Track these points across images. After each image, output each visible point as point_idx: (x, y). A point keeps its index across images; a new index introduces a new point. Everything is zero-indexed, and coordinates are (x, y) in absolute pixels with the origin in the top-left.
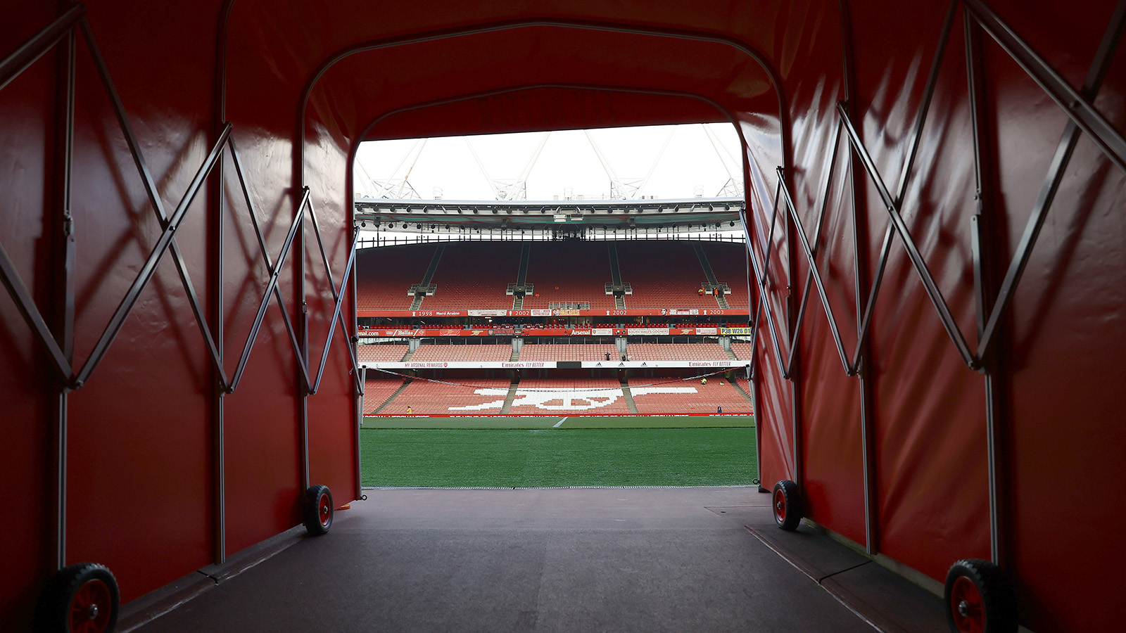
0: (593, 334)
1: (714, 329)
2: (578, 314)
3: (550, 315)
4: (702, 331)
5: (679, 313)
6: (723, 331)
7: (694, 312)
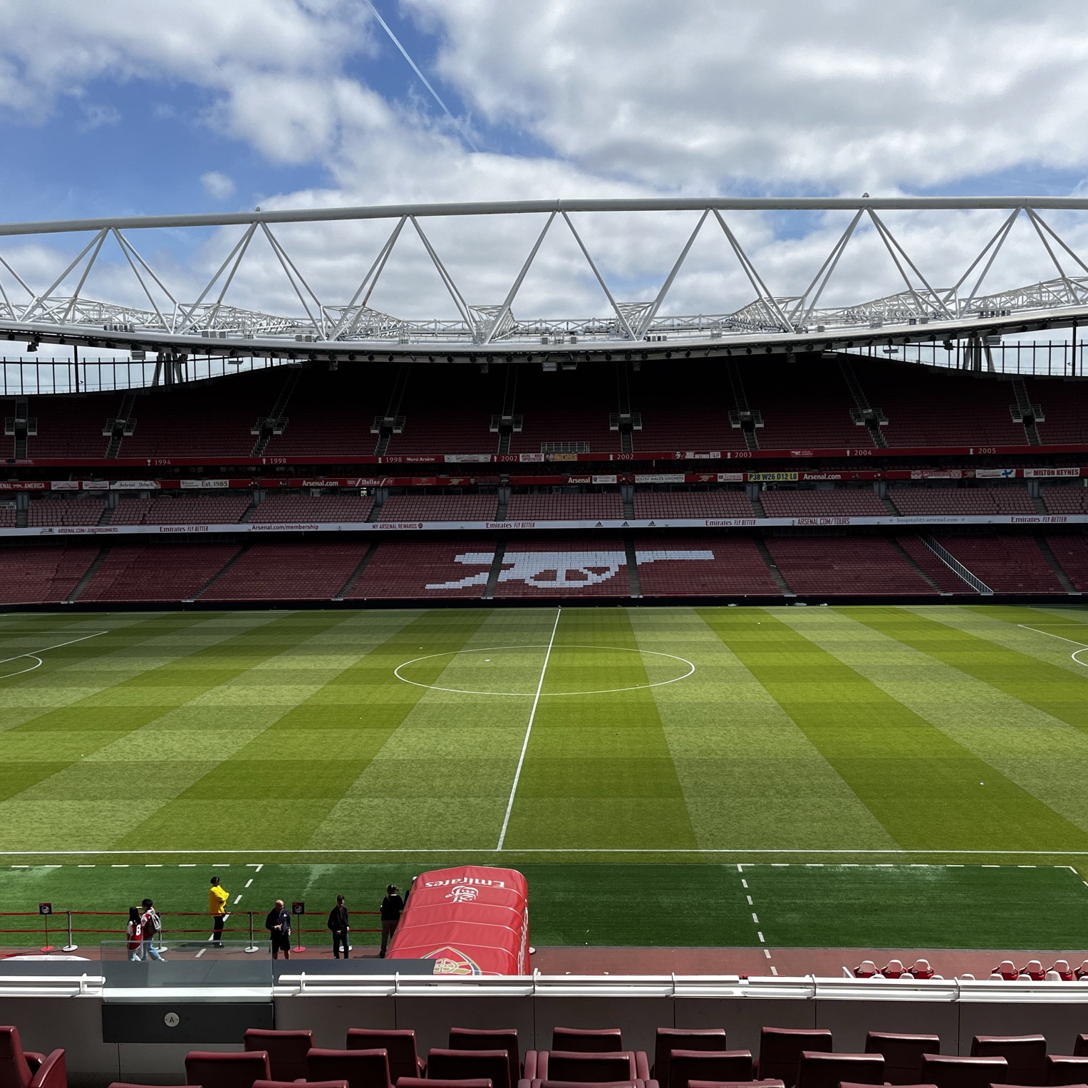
0: (594, 482)
1: (739, 474)
2: (576, 459)
3: (543, 460)
4: (724, 477)
5: (697, 457)
6: (751, 476)
7: (715, 455)
